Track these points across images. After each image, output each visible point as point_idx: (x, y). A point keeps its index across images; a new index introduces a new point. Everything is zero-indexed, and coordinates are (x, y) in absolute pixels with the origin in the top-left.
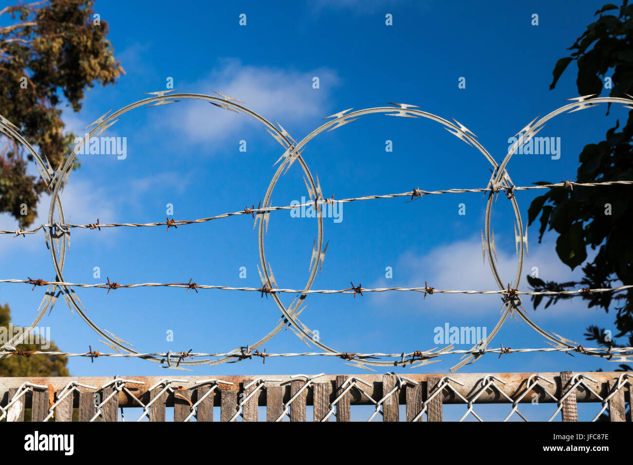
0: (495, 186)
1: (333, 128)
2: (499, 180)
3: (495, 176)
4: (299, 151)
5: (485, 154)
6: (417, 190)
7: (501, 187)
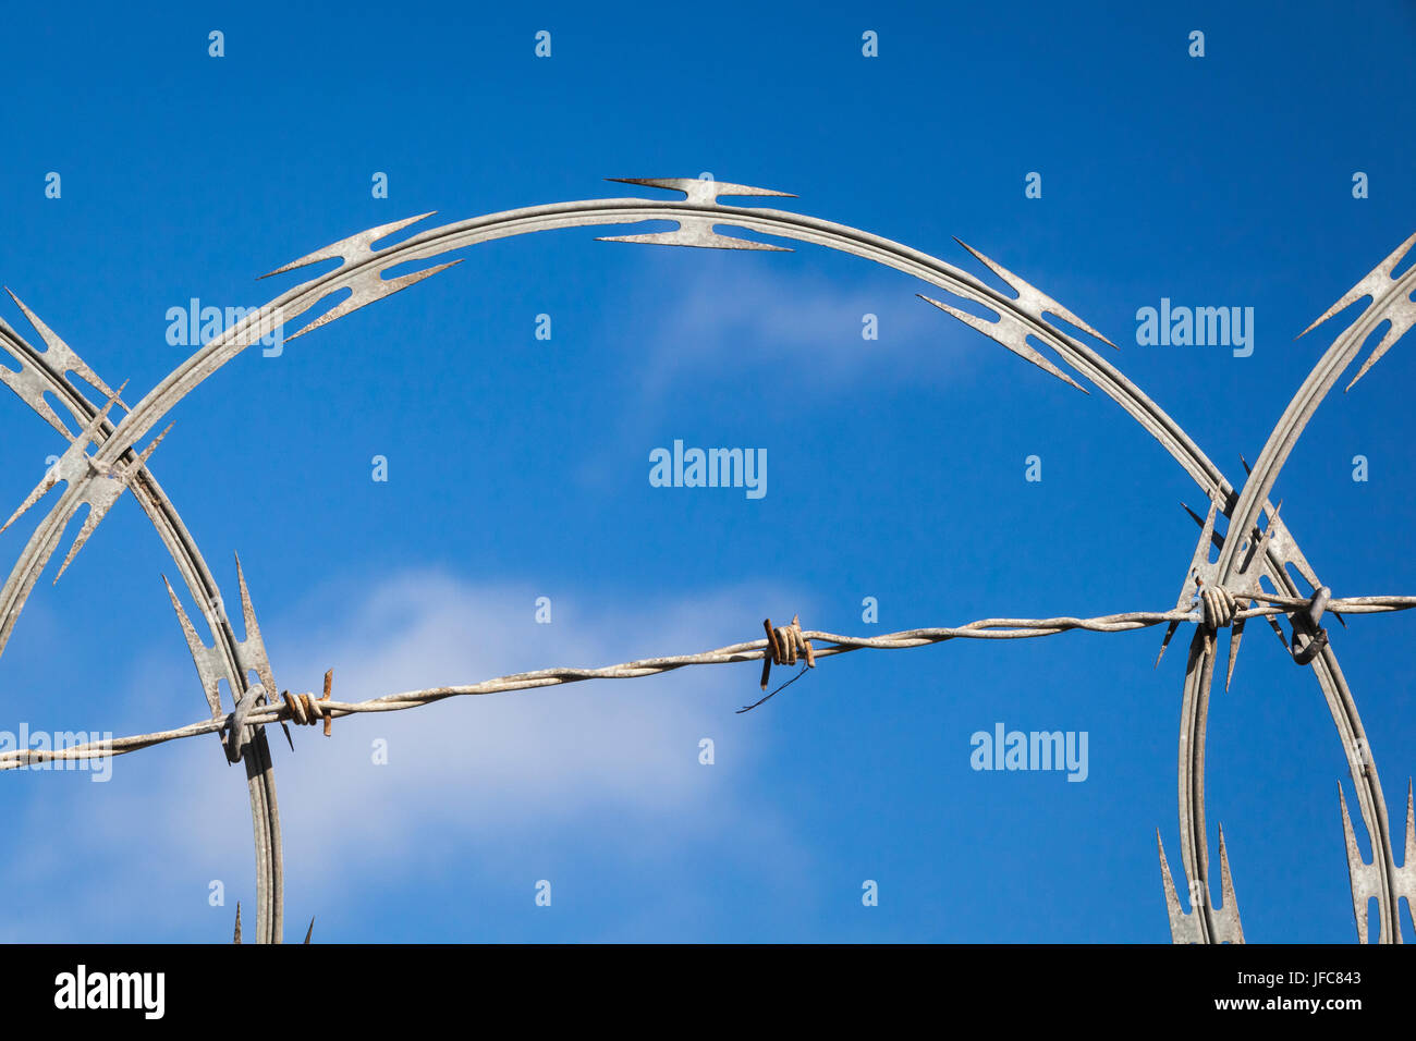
0: (1217, 596)
1: (321, 321)
2: (1240, 562)
3: (1218, 540)
4: (141, 445)
5: (1157, 431)
6: (783, 632)
7: (1255, 601)
